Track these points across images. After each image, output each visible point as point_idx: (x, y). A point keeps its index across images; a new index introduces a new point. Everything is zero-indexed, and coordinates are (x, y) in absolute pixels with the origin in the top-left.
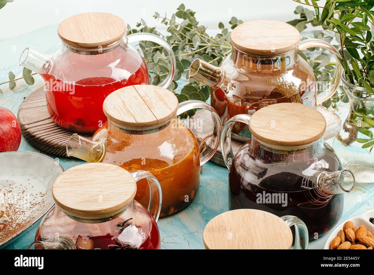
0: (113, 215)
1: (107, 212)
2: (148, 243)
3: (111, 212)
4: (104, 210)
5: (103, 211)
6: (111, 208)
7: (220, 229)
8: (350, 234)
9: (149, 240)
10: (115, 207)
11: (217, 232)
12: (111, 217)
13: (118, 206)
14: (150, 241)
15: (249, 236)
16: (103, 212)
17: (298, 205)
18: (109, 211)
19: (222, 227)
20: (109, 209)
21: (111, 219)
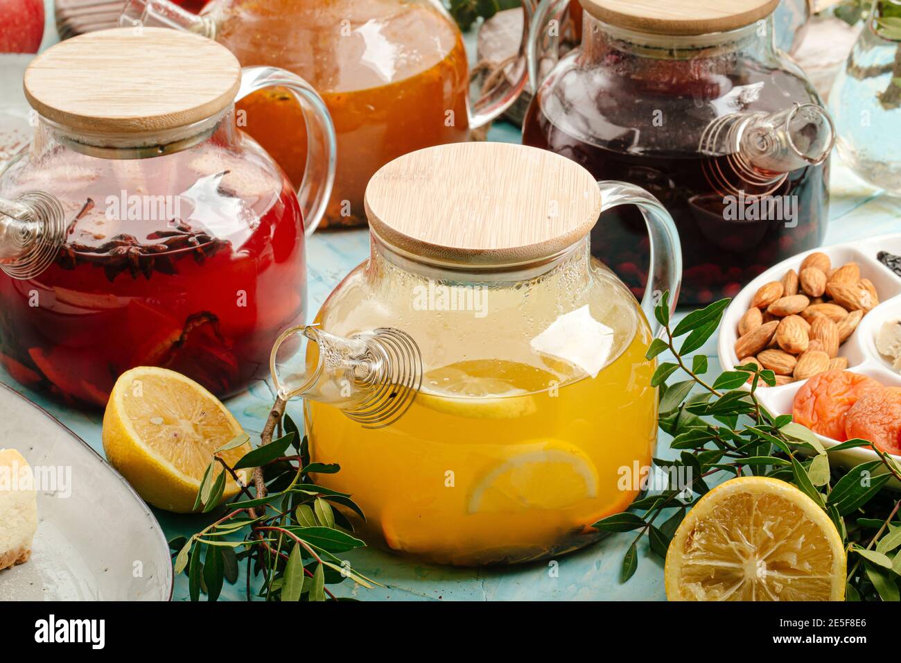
0: (163, 141)
1: (146, 126)
2: (265, 246)
3: (158, 127)
4: (139, 119)
5: (135, 123)
6: (157, 117)
7: (415, 176)
8: (812, 278)
9: (267, 239)
10: (168, 115)
11: (407, 181)
12: (162, 147)
13: (176, 113)
14: (269, 241)
15: (486, 195)
16: (135, 126)
17: (691, 200)
18: (152, 125)
19: (424, 172)
20: (150, 118)
21: (160, 152)
